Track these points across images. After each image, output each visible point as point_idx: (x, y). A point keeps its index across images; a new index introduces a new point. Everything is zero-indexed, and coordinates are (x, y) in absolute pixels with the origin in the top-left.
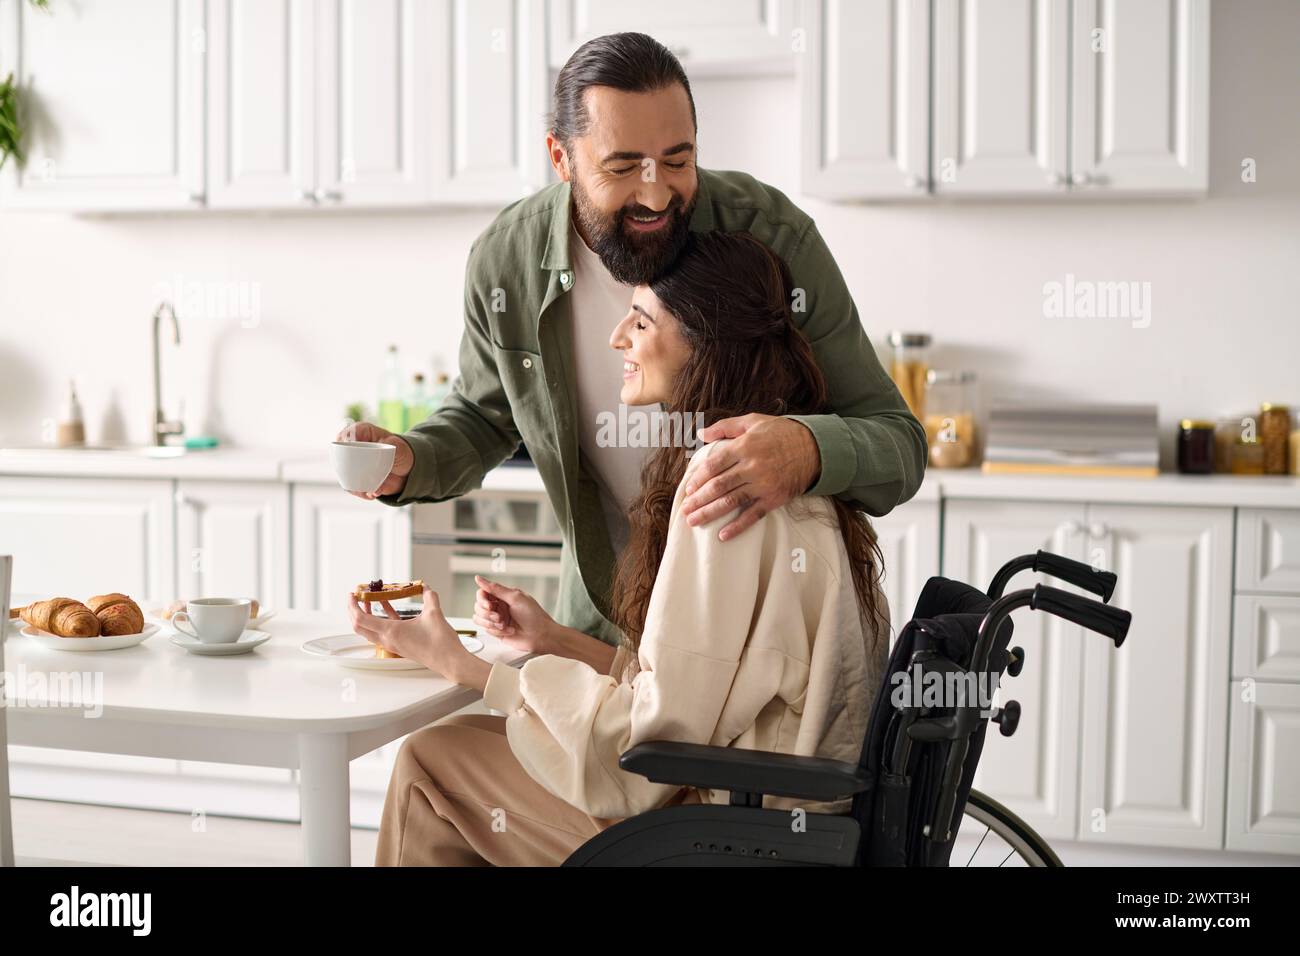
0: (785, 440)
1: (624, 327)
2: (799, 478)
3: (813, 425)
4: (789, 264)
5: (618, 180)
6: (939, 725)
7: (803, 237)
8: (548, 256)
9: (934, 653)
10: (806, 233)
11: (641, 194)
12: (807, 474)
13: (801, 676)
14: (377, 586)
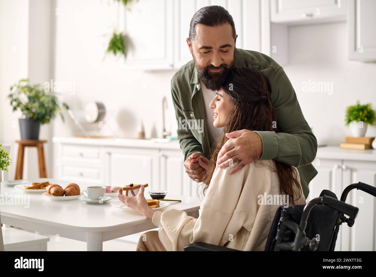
0: (251, 139)
1: (214, 101)
2: (256, 153)
3: (261, 135)
4: (270, 81)
5: (205, 56)
6: (288, 245)
7: (277, 72)
8: (193, 79)
9: (287, 219)
10: (278, 70)
11: (212, 60)
12: (259, 152)
13: (252, 221)
14: (132, 185)
